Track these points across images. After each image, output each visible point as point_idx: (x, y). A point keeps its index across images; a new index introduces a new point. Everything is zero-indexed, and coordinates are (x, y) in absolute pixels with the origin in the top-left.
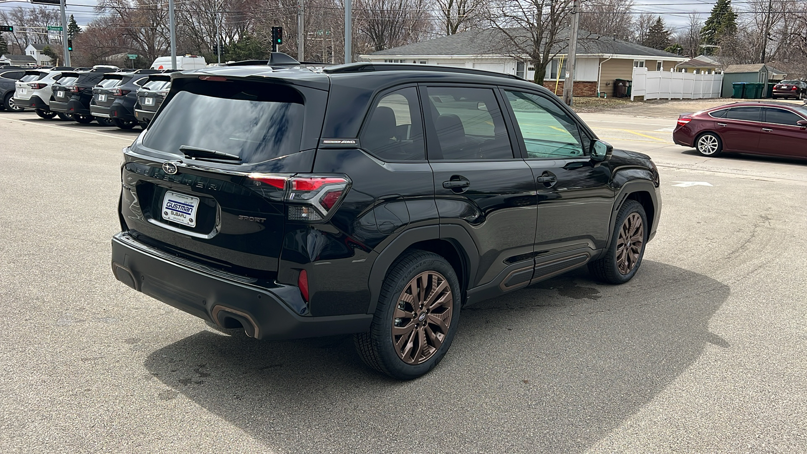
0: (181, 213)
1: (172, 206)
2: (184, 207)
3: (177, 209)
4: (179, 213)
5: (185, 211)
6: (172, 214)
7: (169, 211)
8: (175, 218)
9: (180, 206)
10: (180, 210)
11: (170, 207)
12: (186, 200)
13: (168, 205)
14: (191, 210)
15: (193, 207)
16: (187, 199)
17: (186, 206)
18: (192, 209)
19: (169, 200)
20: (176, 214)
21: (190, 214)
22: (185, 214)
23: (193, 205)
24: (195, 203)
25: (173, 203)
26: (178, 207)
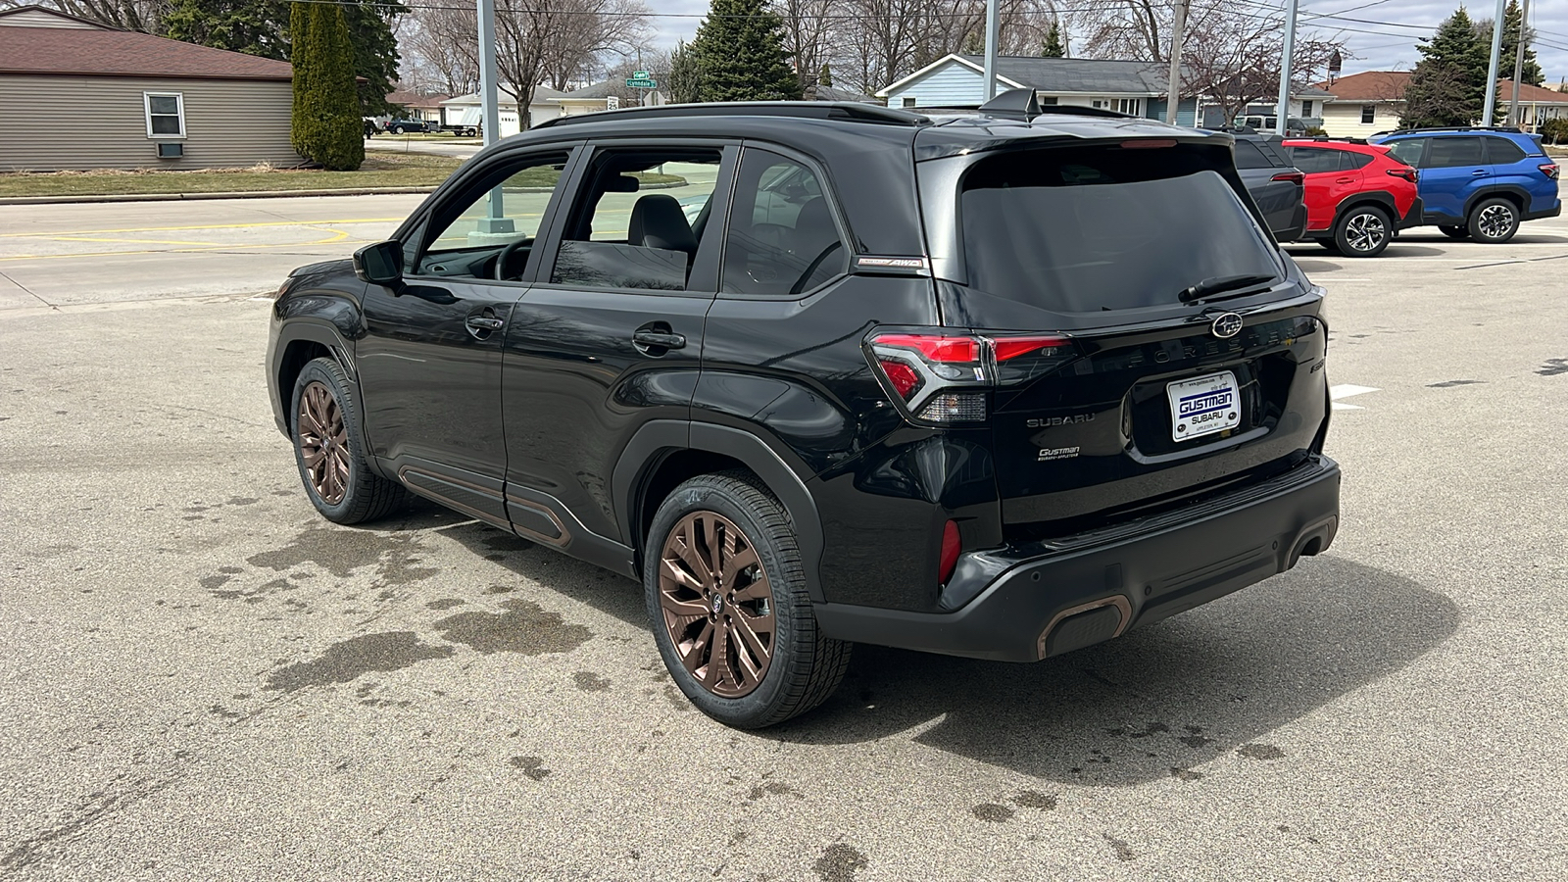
0: (1212, 413)
1: (1193, 407)
2: (1213, 398)
3: (1204, 408)
4: (1208, 414)
5: (1219, 405)
6: (1195, 421)
7: (1188, 421)
8: (1201, 428)
9: (1206, 400)
10: (1208, 407)
11: (1189, 412)
12: (1212, 385)
13: (1184, 409)
14: (1228, 397)
15: (1230, 389)
16: (1213, 380)
17: (1217, 395)
18: (1230, 394)
19: (1182, 400)
20: (1204, 419)
21: (1229, 406)
22: (1220, 411)
23: (1228, 387)
24: (1231, 382)
25: (1192, 401)
26: (1204, 403)
